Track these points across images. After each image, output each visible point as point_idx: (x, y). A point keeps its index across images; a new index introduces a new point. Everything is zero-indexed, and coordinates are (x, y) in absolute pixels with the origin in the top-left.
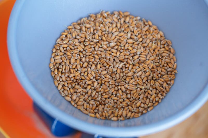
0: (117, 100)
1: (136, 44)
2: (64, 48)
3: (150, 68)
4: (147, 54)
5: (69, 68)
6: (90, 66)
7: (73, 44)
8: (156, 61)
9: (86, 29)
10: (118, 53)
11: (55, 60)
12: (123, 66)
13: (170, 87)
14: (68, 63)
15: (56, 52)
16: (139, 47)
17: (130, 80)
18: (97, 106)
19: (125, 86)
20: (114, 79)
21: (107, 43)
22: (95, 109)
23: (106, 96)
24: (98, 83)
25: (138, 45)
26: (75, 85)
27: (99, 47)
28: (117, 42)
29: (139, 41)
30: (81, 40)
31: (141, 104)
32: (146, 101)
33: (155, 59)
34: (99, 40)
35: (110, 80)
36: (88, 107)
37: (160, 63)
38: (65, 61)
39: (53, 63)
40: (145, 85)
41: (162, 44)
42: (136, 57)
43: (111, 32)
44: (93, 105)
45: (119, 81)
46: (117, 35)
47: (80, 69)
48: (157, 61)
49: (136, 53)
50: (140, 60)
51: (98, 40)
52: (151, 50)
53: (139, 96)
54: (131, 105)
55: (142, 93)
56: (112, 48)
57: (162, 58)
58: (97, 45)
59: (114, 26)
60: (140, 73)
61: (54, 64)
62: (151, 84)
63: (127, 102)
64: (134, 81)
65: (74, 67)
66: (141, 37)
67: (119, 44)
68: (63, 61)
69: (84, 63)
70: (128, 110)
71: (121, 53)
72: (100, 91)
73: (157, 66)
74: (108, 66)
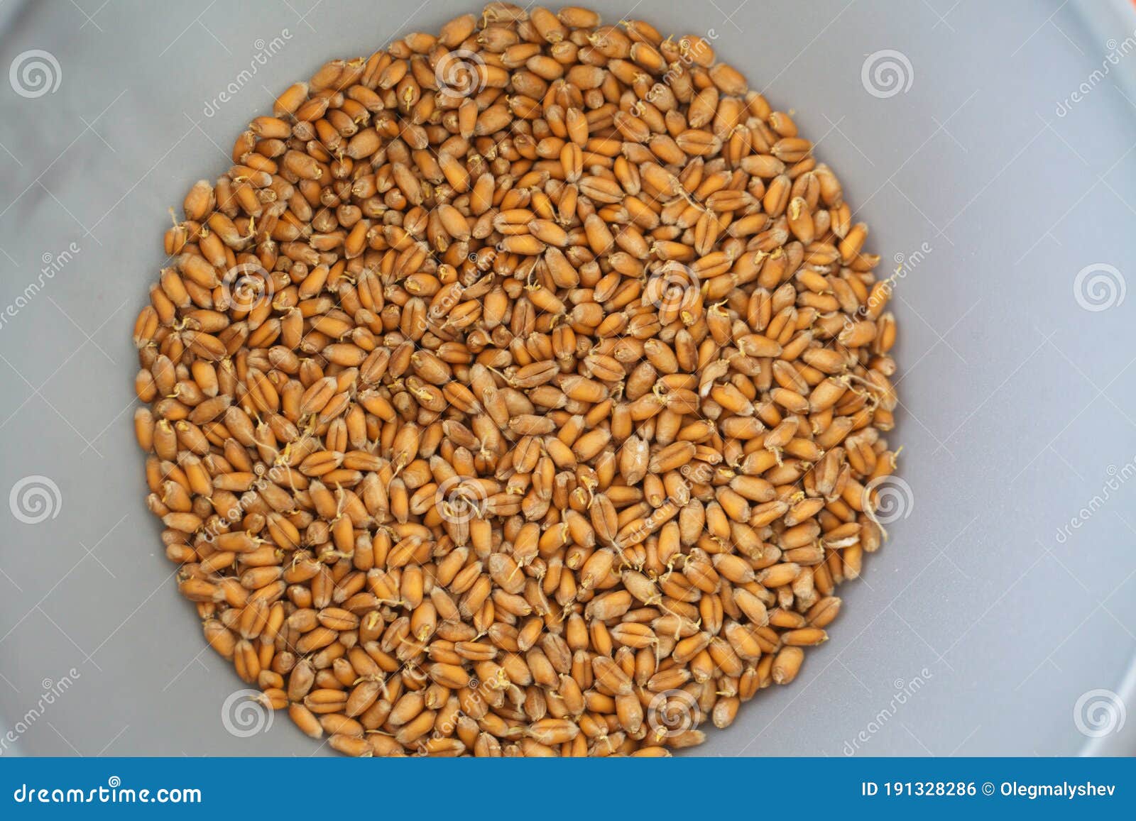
0: (296, 284)
1: (558, 588)
2: (767, 182)
3: (375, 574)
4: (467, 608)
5: (629, 134)
6: (574, 252)
7: (760, 242)
8: (393, 628)
9: (813, 376)
10: (563, 454)
11: (721, 93)
12: (475, 435)
13: (201, 609)
14: (664, 147)
15: (764, 130)
16: (538, 596)
17: (374, 425)
18: (330, 160)
19: (354, 371)
20: (430, 341)
21: (664, 436)
22: (318, 137)
23: (356, 242)
24: (453, 240)
25: (552, 598)
26: (516, 118)
27: (660, 373)
28: (638, 494)
29: (575, 618)
30: (760, 297)
31: (200, 389)
32: (200, 427)
33: (411, 635)
34: (703, 402)
35: (435, 312)
36: (351, 107)
37: (372, 647)
38: (679, 139)
39: (712, 73)
40: (294, 479)
41: (477, 738)
42: (484, 534)
43: (715, 500)
44: (349, 139)
45: (400, 355)
46: (677, 518)
47: (585, 190)
48: (389, 635)
49: (507, 553)
50: (453, 546)
51: (705, 391)
52: (480, 646)
53: (248, 410)
54: (225, 335)
55: (255, 434)
56: (617, 445)
57: (396, 683)
58: (681, 371)
59: (746, 539)
60: (377, 497)
61: (702, 79)
62: (278, 518)
63: (254, 325)
64: (354, 436)
65: (621, 167)
66: (592, 649)
67: (619, 493)
68: (689, 127)
69: (613, 233)
70: (206, 302)
71: (558, 469)
72: (402, 226)
73: (361, 614)
74: (523, 358)
